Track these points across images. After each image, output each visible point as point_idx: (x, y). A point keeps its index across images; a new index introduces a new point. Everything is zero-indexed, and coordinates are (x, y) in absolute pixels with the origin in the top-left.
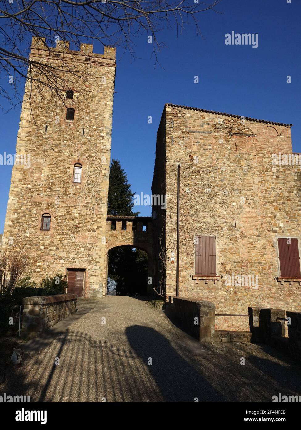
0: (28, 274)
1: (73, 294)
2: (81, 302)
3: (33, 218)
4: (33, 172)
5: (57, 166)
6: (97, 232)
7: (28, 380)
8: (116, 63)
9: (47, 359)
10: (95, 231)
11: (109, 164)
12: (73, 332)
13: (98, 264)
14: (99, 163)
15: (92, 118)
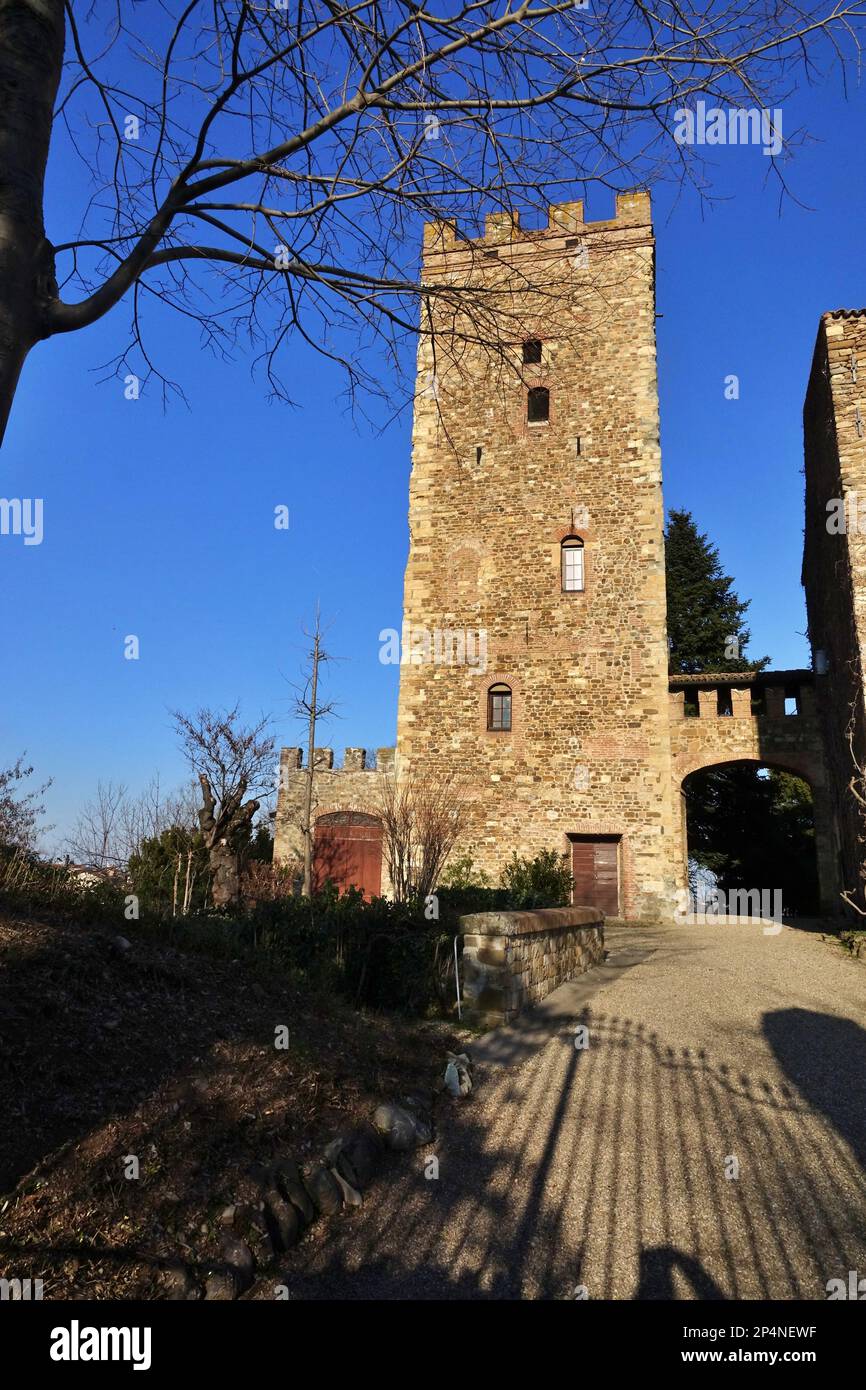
0: (466, 852)
1: (592, 908)
2: (615, 931)
3: (466, 699)
4: (454, 577)
5: (516, 553)
6: (645, 726)
7: (493, 1143)
8: (652, 232)
9: (537, 1088)
10: (639, 725)
11: (661, 527)
12: (602, 1018)
13: (654, 820)
14: (632, 528)
15: (599, 405)
